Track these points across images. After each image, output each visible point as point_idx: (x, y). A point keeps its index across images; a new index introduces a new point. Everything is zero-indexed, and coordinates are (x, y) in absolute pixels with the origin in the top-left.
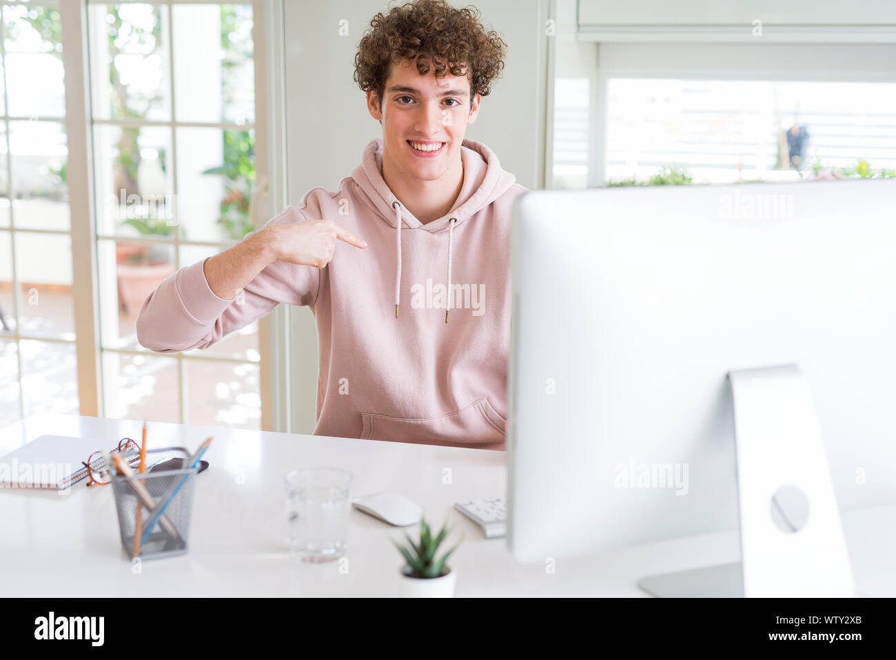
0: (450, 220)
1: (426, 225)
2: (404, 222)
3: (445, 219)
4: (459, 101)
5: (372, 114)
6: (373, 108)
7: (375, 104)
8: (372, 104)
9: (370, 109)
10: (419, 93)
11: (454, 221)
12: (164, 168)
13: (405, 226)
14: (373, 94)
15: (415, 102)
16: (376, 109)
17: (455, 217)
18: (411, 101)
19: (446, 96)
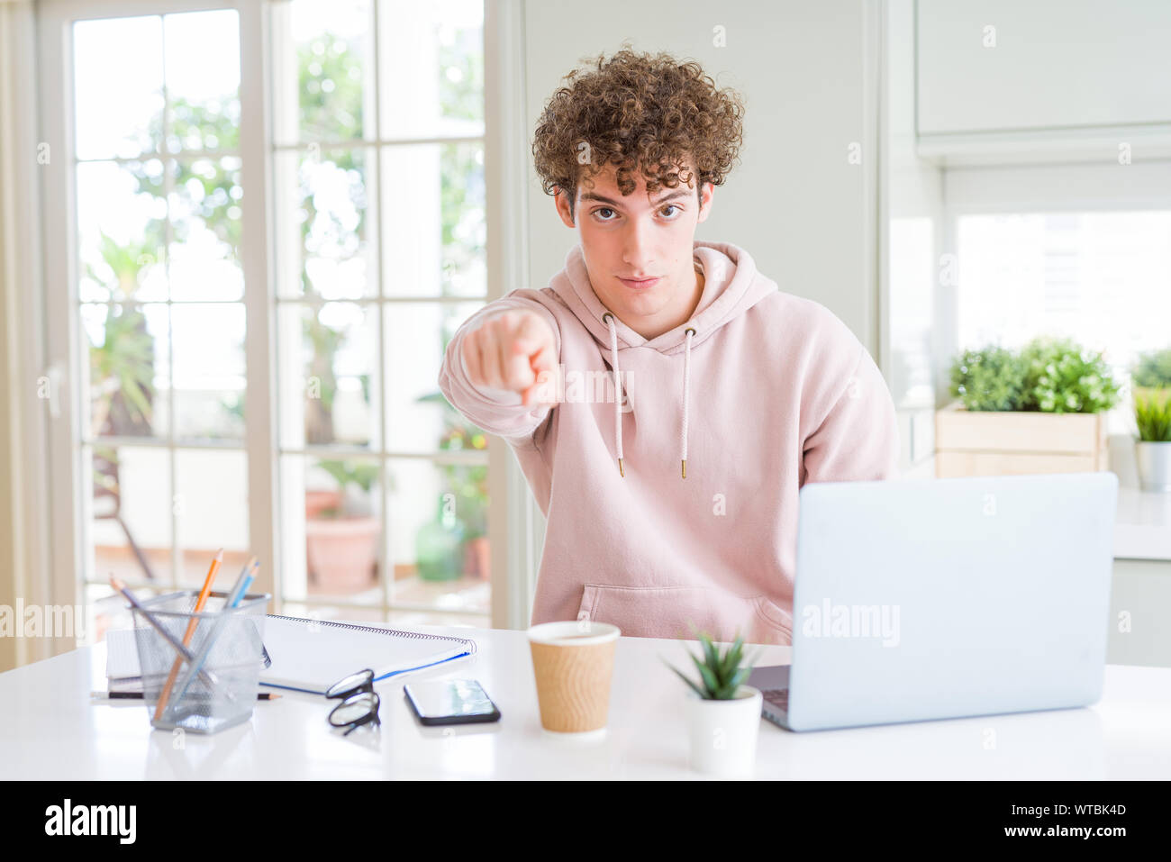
0: (687, 332)
1: (652, 341)
2: (621, 340)
3: (680, 331)
4: (681, 207)
5: (564, 220)
6: (564, 212)
7: (567, 208)
8: (564, 207)
9: (561, 214)
10: (622, 205)
11: (691, 332)
12: (367, 398)
13: (624, 346)
14: (563, 194)
15: (618, 217)
16: (568, 213)
17: (694, 328)
18: (613, 215)
19: (663, 204)
